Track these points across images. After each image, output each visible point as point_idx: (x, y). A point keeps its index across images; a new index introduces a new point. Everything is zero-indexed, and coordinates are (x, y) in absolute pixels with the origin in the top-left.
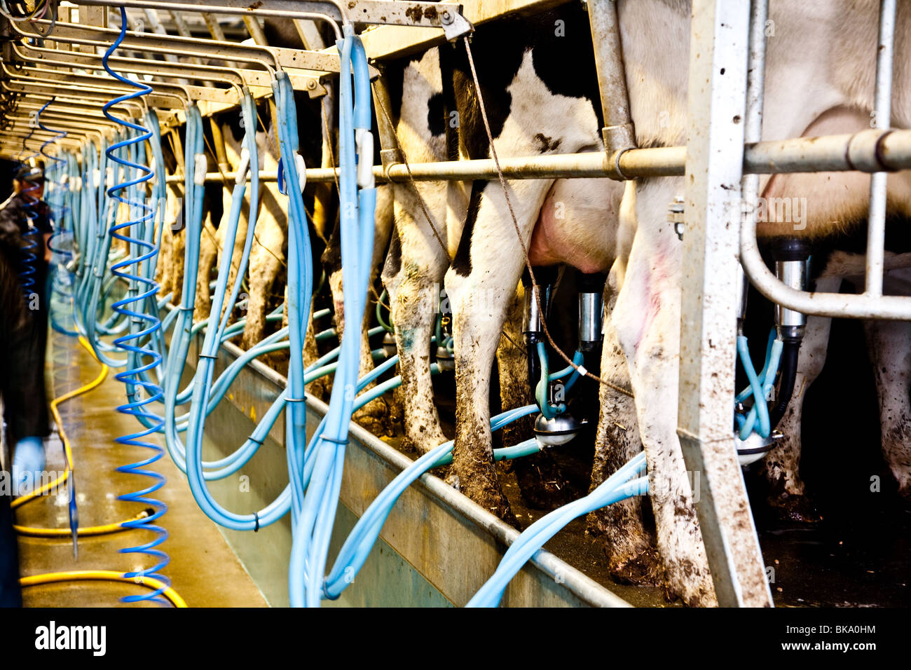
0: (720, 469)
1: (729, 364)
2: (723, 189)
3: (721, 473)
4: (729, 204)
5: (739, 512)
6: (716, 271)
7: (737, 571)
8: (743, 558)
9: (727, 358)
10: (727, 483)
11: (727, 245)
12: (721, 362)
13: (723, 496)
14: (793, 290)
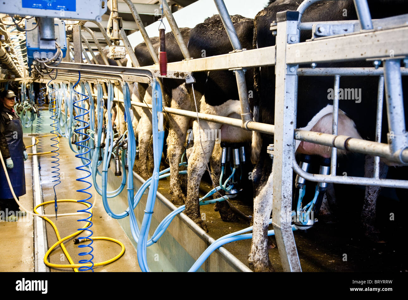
0: (287, 237)
1: (290, 203)
2: (287, 146)
3: (288, 238)
4: (290, 151)
5: (293, 250)
6: (286, 173)
7: (292, 269)
8: (294, 265)
9: (289, 201)
10: (289, 241)
11: (289, 164)
12: (287, 202)
13: (288, 246)
14: (304, 171)
